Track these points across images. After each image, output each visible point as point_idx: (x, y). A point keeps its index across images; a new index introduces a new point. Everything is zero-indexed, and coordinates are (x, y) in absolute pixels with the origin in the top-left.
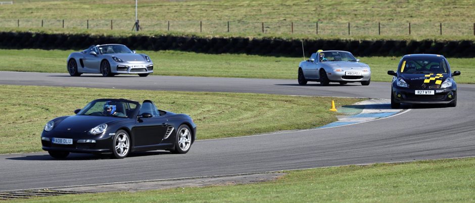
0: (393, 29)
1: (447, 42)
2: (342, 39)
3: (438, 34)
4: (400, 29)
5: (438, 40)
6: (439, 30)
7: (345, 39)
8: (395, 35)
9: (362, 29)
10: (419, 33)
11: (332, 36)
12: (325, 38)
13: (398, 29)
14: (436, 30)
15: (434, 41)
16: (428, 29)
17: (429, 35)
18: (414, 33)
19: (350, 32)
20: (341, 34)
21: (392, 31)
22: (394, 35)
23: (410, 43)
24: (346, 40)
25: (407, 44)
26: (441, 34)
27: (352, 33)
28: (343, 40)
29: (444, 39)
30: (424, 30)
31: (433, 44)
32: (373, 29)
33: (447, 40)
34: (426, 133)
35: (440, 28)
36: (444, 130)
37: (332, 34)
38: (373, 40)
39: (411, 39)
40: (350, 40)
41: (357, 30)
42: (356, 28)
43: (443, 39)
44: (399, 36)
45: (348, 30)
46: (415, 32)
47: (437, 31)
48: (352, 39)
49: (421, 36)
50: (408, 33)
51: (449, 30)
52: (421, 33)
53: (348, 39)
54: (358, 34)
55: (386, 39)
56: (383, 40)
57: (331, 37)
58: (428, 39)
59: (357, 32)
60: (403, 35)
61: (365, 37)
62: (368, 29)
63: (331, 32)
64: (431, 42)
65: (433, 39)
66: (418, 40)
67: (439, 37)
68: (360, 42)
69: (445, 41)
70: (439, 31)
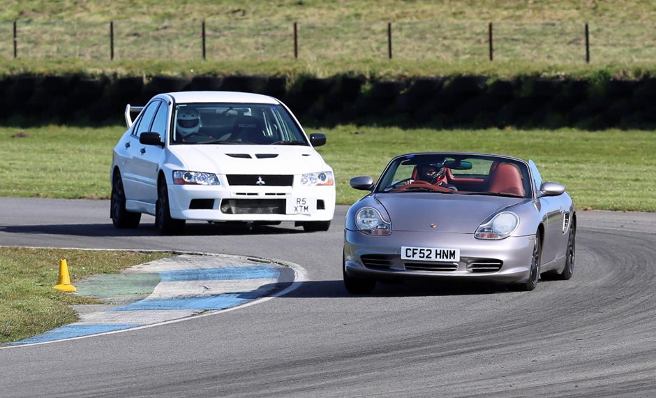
0: (244, 40)
1: (408, 81)
2: (90, 71)
3: (380, 57)
4: (268, 41)
5: (381, 74)
6: (383, 43)
7: (99, 71)
8: (253, 57)
9: (152, 42)
10: (323, 51)
11: (60, 62)
12: (41, 69)
13: (260, 40)
14: (374, 45)
15: (368, 77)
16: (350, 42)
17: (354, 58)
18: (308, 52)
19: (116, 50)
20: (88, 57)
21: (244, 48)
22: (248, 60)
23: (296, 86)
24: (103, 76)
25: (288, 86)
26: (390, 56)
27: (122, 52)
28: (93, 76)
29: (400, 72)
30: (338, 43)
31: (367, 87)
32: (184, 40)
33: (407, 74)
34: (344, 357)
35: (386, 39)
36: (399, 348)
37: (60, 57)
38: (183, 74)
39: (300, 71)
40: (115, 75)
41: (135, 43)
42: (132, 39)
43: (395, 73)
44: (263, 63)
45: (108, 46)
46: (311, 49)
47: (378, 49)
48: (122, 72)
49: (331, 64)
50: (292, 54)
51: (412, 43)
52: (331, 53)
53: (109, 71)
54: (139, 56)
55: (225, 71)
56: (216, 75)
57: (57, 67)
58: (351, 73)
59: (135, 50)
60: (276, 58)
61: (160, 67)
62: (169, 40)
63: (58, 51)
64: (360, 80)
65: (366, 70)
66: (320, 76)
67: (384, 65)
68: (145, 81)
69: (401, 76)
70: (385, 49)
